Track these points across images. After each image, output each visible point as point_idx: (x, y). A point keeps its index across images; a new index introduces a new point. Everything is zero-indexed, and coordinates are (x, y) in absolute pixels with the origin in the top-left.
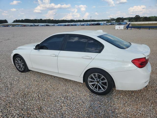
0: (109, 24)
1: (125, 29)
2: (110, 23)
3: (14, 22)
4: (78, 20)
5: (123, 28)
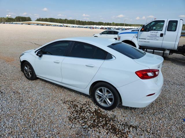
3: (38, 20)
4: (107, 23)
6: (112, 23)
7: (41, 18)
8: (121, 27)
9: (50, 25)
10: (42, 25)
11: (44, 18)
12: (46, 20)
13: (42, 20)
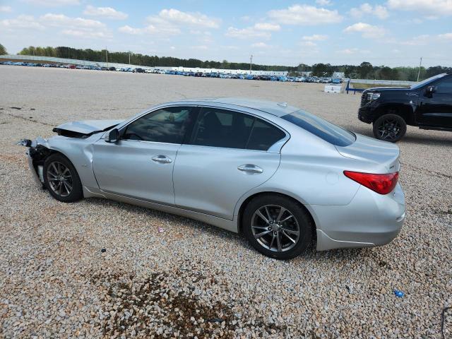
0: (300, 80)
1: (343, 92)
2: (302, 79)
3: (25, 52)
4: (209, 61)
5: (338, 91)
6: (221, 62)
7: (36, 46)
8: (243, 72)
9: (60, 65)
10: (39, 65)
11: (44, 46)
12: (49, 52)
13: (38, 52)
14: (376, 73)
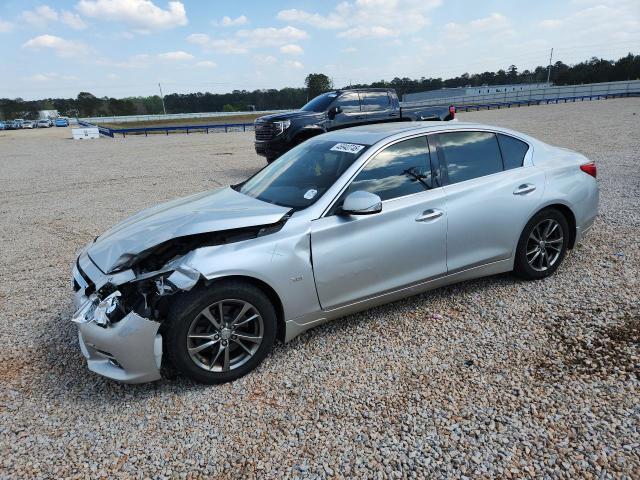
14: (105, 108)
